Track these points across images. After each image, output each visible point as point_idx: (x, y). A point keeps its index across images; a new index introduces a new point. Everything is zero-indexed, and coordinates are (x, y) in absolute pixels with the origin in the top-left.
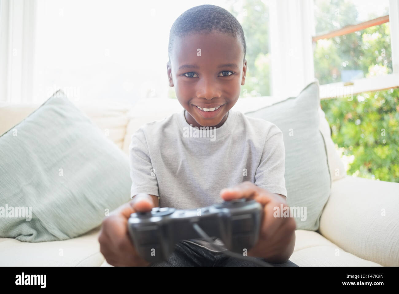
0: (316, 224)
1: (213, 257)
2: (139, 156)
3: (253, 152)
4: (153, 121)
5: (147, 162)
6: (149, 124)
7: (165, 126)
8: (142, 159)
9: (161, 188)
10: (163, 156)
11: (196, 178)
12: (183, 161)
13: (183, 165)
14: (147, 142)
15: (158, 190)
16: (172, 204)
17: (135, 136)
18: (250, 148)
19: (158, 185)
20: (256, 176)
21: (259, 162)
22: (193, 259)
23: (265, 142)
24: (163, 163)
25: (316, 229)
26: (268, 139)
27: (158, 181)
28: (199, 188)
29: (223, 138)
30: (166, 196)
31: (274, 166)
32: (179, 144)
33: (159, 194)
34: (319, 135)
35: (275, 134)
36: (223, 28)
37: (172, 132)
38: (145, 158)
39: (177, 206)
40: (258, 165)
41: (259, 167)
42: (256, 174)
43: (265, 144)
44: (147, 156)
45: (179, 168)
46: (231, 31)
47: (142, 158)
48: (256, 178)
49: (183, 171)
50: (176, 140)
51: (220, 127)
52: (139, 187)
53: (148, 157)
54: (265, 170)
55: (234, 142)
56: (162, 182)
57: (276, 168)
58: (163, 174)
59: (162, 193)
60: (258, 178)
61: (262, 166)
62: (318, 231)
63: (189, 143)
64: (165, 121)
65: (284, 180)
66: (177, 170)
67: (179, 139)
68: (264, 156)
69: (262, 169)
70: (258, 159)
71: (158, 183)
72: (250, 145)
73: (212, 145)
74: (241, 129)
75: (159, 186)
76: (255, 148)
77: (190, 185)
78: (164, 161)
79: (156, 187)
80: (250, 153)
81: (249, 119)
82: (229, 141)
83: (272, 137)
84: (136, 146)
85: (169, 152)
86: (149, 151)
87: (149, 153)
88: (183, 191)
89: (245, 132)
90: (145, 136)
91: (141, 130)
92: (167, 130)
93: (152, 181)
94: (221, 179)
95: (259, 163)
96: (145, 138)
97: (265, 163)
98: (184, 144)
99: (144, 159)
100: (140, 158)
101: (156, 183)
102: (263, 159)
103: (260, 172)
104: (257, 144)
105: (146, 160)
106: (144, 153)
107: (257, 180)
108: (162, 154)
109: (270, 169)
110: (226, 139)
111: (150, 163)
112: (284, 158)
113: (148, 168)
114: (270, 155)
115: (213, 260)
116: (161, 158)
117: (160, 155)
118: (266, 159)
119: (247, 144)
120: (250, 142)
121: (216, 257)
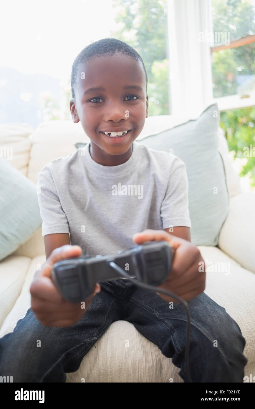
0: (215, 240)
1: (124, 285)
2: (48, 196)
3: (158, 186)
4: (59, 159)
5: (56, 201)
6: (54, 162)
7: (72, 162)
8: (51, 199)
9: (71, 226)
10: (71, 194)
11: (104, 213)
12: (90, 198)
13: (90, 201)
14: (54, 181)
15: (69, 227)
16: (84, 240)
17: (41, 175)
18: (155, 182)
19: (68, 223)
20: (162, 209)
21: (164, 195)
22: (106, 288)
23: (169, 176)
24: (71, 201)
25: (216, 244)
26: (172, 173)
27: (68, 219)
28: (108, 222)
29: (129, 173)
30: (77, 232)
31: (178, 199)
32: (86, 180)
33: (70, 230)
34: (218, 157)
35: (179, 167)
36: (125, 52)
37: (79, 169)
38: (54, 197)
39: (88, 241)
40: (163, 199)
41: (164, 200)
42: (161, 207)
43: (170, 178)
44: (55, 195)
45: (87, 204)
46: (133, 55)
47: (50, 197)
48: (162, 211)
49: (91, 207)
50: (83, 177)
51: (126, 162)
52: (50, 226)
53: (57, 196)
54: (170, 203)
55: (140, 176)
56: (72, 220)
57: (181, 201)
58: (72, 211)
59: (73, 230)
60: (163, 211)
61: (167, 200)
62: (217, 246)
63: (95, 179)
64: (71, 157)
65: (188, 211)
66: (86, 206)
67: (85, 176)
68: (169, 189)
69: (167, 202)
70: (163, 192)
71: (69, 221)
72: (154, 179)
73: (118, 180)
74: (146, 162)
75: (70, 223)
76: (159, 182)
77: (99, 219)
78: (73, 198)
79: (67, 225)
80: (155, 186)
81: (153, 153)
82: (135, 175)
83: (176, 170)
84: (43, 185)
85: (76, 189)
86: (57, 190)
87: (57, 192)
88: (92, 225)
89: (149, 165)
90: (51, 174)
91: (47, 169)
92: (73, 167)
93: (62, 220)
94: (128, 213)
95: (164, 197)
96: (52, 176)
97: (170, 196)
98: (90, 180)
99: (53, 199)
100: (49, 198)
101: (66, 221)
102: (168, 192)
103: (166, 205)
104: (162, 179)
105: (54, 199)
106: (52, 193)
107: (162, 213)
108: (69, 191)
109: (175, 202)
110: (131, 173)
111: (58, 202)
112: (187, 191)
113: (57, 206)
114: (174, 189)
115: (124, 287)
116: (69, 196)
117: (68, 193)
118: (171, 193)
119: (151, 178)
120: (154, 176)
121: (127, 284)
